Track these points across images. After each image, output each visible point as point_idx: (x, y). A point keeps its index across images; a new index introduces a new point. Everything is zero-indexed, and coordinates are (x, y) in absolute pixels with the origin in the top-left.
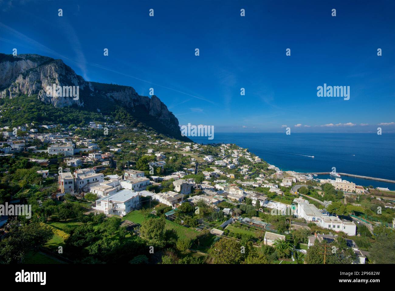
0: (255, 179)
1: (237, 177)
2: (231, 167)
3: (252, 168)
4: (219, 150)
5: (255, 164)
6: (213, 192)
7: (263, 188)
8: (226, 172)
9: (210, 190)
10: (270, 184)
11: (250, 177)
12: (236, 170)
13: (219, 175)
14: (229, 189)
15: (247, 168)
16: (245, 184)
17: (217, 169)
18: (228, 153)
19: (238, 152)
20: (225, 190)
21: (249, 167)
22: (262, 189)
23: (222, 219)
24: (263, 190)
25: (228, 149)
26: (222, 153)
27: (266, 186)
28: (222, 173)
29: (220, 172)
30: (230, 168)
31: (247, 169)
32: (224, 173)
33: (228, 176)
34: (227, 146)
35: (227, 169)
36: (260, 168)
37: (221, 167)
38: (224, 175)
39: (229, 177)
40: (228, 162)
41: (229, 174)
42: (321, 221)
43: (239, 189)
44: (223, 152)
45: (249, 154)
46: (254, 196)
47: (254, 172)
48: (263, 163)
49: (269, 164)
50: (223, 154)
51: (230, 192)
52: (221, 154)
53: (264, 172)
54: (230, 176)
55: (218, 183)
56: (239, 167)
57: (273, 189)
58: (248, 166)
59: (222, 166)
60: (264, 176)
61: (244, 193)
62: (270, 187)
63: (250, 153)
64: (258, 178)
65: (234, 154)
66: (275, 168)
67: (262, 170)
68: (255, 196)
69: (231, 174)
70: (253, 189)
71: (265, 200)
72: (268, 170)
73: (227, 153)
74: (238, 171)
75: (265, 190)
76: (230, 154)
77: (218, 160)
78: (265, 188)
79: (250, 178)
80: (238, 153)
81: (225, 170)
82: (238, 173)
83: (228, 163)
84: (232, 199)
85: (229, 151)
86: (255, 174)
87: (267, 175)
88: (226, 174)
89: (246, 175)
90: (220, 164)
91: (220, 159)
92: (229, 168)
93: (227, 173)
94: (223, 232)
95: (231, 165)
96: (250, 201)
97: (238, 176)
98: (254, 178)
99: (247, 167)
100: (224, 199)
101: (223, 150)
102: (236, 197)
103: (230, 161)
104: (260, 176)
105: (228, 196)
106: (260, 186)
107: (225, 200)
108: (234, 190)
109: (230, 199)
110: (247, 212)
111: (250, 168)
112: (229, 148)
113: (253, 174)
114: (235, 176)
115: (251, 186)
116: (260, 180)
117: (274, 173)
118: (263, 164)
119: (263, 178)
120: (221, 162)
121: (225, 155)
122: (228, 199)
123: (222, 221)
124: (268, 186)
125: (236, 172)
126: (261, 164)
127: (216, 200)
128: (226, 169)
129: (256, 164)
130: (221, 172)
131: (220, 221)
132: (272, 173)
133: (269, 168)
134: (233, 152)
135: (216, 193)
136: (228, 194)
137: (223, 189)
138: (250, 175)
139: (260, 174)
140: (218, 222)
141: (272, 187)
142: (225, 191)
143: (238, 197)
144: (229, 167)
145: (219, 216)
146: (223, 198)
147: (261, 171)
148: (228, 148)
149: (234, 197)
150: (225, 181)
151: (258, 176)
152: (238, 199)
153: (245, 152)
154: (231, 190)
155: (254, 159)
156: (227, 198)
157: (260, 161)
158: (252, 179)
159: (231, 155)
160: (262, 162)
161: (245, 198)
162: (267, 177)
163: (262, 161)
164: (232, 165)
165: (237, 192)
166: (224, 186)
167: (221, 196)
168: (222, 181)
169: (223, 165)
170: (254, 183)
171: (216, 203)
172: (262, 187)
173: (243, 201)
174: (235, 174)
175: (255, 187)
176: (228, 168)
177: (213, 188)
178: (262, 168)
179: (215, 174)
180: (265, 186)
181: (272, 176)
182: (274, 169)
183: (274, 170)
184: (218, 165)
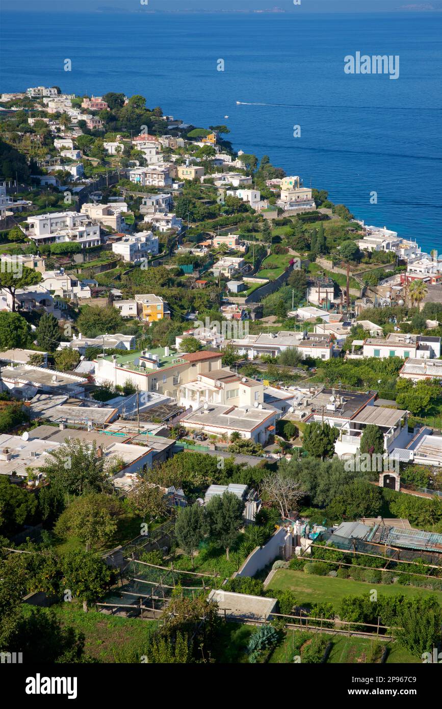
0: (291, 314)
1: (178, 312)
2: (134, 251)
3: (262, 253)
4: (45, 144)
5: (278, 224)
6: (84, 405)
7: (357, 363)
8: (110, 287)
9: (65, 397)
10: (396, 337)
11: (254, 306)
12: (168, 267)
13: (70, 310)
14: (175, 382)
15: (232, 253)
16: (247, 348)
17: (50, 267)
18: (104, 155)
19: (167, 152)
20: (152, 388)
21: (242, 249)
22: (354, 371)
24: (362, 377)
25: (97, 134)
26: (65, 161)
27: (377, 352)
28: (83, 293)
29: (74, 284)
30: (127, 258)
31: (236, 261)
32: (95, 294)
33: (127, 309)
34: (84, 111)
35: (113, 265)
36: (308, 247)
37: (68, 252)
38: (101, 303)
39: (134, 312)
40: (111, 222)
41: (129, 295)
43: (239, 379)
44: (72, 154)
45: (238, 164)
46: (331, 407)
47: (276, 275)
48: (326, 217)
49: (361, 223)
50: (73, 171)
51: (184, 402)
52: (58, 168)
53: (336, 270)
54: (140, 310)
55: (92, 353)
56: (182, 250)
57: (420, 363)
58: (238, 243)
59: (78, 250)
60: (337, 294)
61: (268, 399)
62: (400, 353)
63: (243, 158)
64: (304, 313)
65: (143, 163)
66: (396, 245)
67: (325, 263)
68: (338, 411)
69: (141, 299)
70: (303, 374)
71: (397, 425)
72: (357, 256)
73: (95, 162)
74: (180, 273)
75: (372, 374)
76: (116, 165)
77: (42, 209)
78: (371, 363)
79: (260, 314)
80: (167, 159)
81: (100, 274)
82: (180, 285)
83: (114, 226)
84: (215, 437)
85: (111, 147)
86: (284, 288)
87: (354, 292)
88: (112, 298)
89: (232, 295)
90: (65, 236)
91: (57, 206)
92: (121, 257)
93: (116, 292)
95: (132, 239)
96: (327, 435)
97: (185, 302)
98: (281, 310)
99: (234, 246)
100: (168, 442)
101: (68, 143)
102: (234, 422)
103: (122, 214)
104: (314, 295)
105: (187, 424)
106: (338, 355)
107: (179, 443)
108: (208, 383)
109: (204, 437)
110: (319, 499)
111: (248, 249)
112: (101, 127)
113: (273, 287)
114: (168, 306)
115: (293, 358)
116: (320, 320)
117: (390, 275)
118: (326, 224)
119: (332, 306)
120: (69, 222)
121: (83, 175)
122: (190, 438)
123: (236, 549)
124: (385, 353)
125: (169, 283)
126: (317, 225)
127: (140, 451)
128: (103, 268)
129: (285, 222)
130: (77, 289)
131: (216, 553)
132: (383, 277)
133: (362, 245)
134: (132, 156)
135: (109, 411)
136: (178, 412)
137: (141, 382)
138: (255, 295)
139: (310, 284)
140: (205, 558)
141: (408, 354)
142: (157, 398)
143: (245, 424)
144: (122, 249)
145: (219, 526)
146: (161, 433)
147: (319, 268)
148: (90, 125)
149: (223, 422)
150: (126, 340)
151: (302, 300)
152: (247, 435)
153: (213, 153)
154: (189, 386)
155: (271, 196)
156: (182, 433)
157: (306, 202)
158: (273, 318)
159: (127, 177)
160: (323, 210)
161: (282, 427)
162: (351, 302)
163: (318, 205)
164: (142, 236)
165: (232, 394)
166: (150, 365)
167: (148, 426)
168: (110, 340)
169: (85, 239)
170: (306, 341)
171: (139, 466)
172: (353, 356)
173: (271, 441)
174: (165, 290)
175: (310, 363)
176: (116, 262)
177: (80, 385)
178: (325, 250)
179: (43, 302)
180: (368, 352)
181: (385, 293)
182: (393, 249)
183: (395, 256)
184: (45, 240)
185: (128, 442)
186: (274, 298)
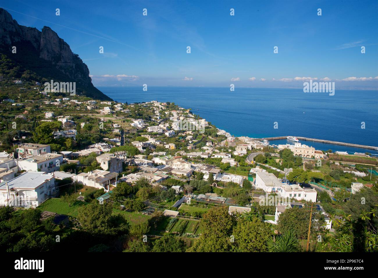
0: (202, 148)
1: (178, 147)
2: (169, 134)
3: (197, 135)
4: (153, 112)
6: (151, 167)
7: (213, 159)
8: (163, 142)
9: (147, 166)
10: (221, 153)
11: (195, 146)
12: (177, 138)
13: (155, 146)
14: (172, 163)
15: (191, 135)
16: (190, 155)
17: (151, 137)
18: (165, 115)
19: (178, 114)
20: (167, 164)
21: (193, 134)
22: (212, 161)
23: (173, 199)
24: (214, 162)
25: (164, 110)
26: (157, 116)
27: (218, 156)
28: (158, 143)
29: (156, 141)
30: (168, 136)
31: (191, 137)
32: (160, 143)
33: (167, 146)
34: (162, 106)
35: (165, 137)
36: (207, 134)
37: (156, 134)
38: (162, 145)
39: (169, 147)
40: (165, 128)
41: (168, 144)
42: (282, 190)
43: (186, 162)
44: (158, 114)
45: (193, 116)
46: (205, 169)
47: (199, 140)
48: (211, 128)
49: (218, 129)
50: (158, 118)
51: (173, 167)
52: (155, 117)
53: (212, 139)
54: (170, 147)
55: (156, 156)
56: (180, 134)
57: (226, 159)
58: (192, 133)
59: (158, 134)
60: (212, 144)
61: (192, 166)
62: (222, 157)
63: (194, 115)
64: (205, 148)
65: (173, 116)
66: (225, 134)
67: (210, 137)
68: (206, 169)
69: (170, 144)
70: (201, 161)
71: (218, 173)
72: (217, 136)
73: (163, 116)
74: (179, 139)
75: (216, 161)
76: (167, 116)
77: (151, 125)
78: (216, 159)
79: (195, 148)
80: (178, 115)
81: (162, 139)
82: (179, 141)
83: (166, 129)
84: (178, 175)
85: (166, 113)
86: (201, 142)
87: (216, 143)
88: (164, 144)
89: (190, 144)
90: (155, 131)
91: (154, 125)
92: (167, 136)
93: (165, 143)
94: (177, 212)
95: (169, 132)
96: (202, 175)
97: (179, 145)
98: (200, 147)
99: (191, 133)
100: (167, 176)
101: (158, 112)
102: (183, 172)
103: (168, 126)
104: (208, 144)
105: (173, 172)
106: (209, 157)
107: (170, 176)
108: (179, 163)
109: (176, 175)
110: (198, 189)
111: (194, 134)
112: (165, 109)
113: (199, 142)
114: (175, 146)
115: (199, 158)
116: (208, 149)
117: (224, 140)
118: (210, 129)
119: (211, 146)
120: (156, 128)
121: (160, 118)
122: (173, 175)
123: (174, 200)
124: (219, 157)
125: (177, 141)
126: (209, 129)
127: (159, 178)
128: (163, 138)
130: (157, 142)
131: (170, 201)
132: (222, 140)
133: (218, 134)
134: (171, 115)
135: (156, 169)
136: (172, 169)
137: (164, 163)
138: (195, 144)
139: (207, 142)
140: (167, 202)
141: (224, 157)
142: (167, 166)
143: (185, 172)
144: (167, 134)
145: (170, 195)
146: (167, 174)
147: (209, 138)
148: (163, 108)
149: (181, 172)
150: (164, 153)
151: (205, 145)
152: (185, 175)
153: (188, 114)
154: (175, 163)
156: (171, 174)
157: (207, 124)
158: (198, 149)
159: (169, 119)
160: (210, 126)
161: (193, 173)
162: (215, 145)
163: (209, 125)
164: (171, 131)
165: (184, 165)
166: (166, 159)
167: (164, 172)
168: (161, 153)
169: (159, 132)
170: (203, 154)
171: (159, 181)
172: (213, 157)
173: (191, 176)
174: (176, 143)
175: (203, 159)
176: (166, 136)
177: (151, 163)
178: (210, 135)
179: (149, 145)
180: (216, 156)
181: (222, 144)
182: (224, 135)
183: (225, 136)
184: (151, 132)
185: (157, 176)
186: (199, 144)
